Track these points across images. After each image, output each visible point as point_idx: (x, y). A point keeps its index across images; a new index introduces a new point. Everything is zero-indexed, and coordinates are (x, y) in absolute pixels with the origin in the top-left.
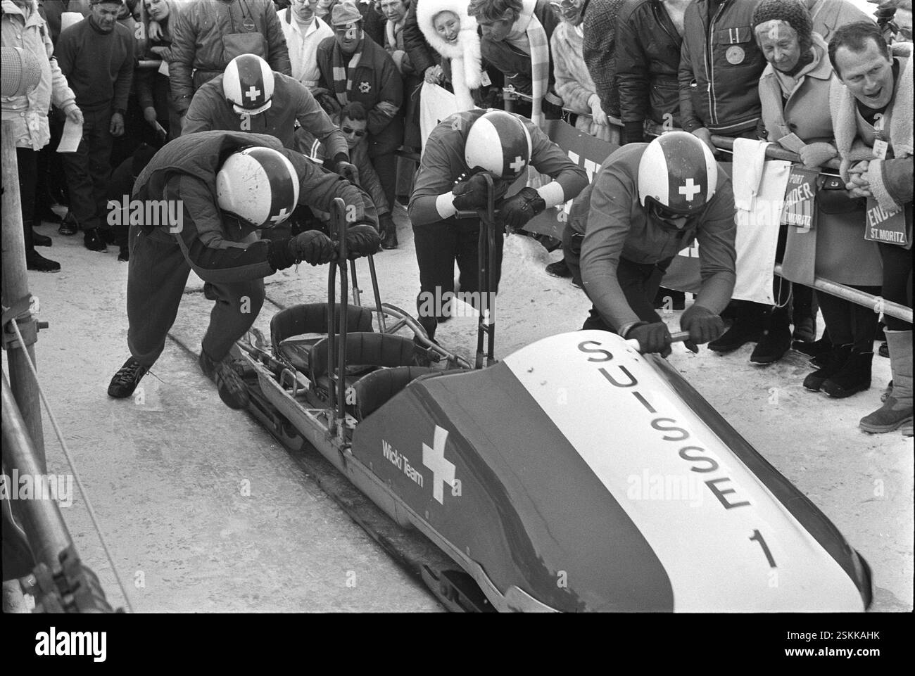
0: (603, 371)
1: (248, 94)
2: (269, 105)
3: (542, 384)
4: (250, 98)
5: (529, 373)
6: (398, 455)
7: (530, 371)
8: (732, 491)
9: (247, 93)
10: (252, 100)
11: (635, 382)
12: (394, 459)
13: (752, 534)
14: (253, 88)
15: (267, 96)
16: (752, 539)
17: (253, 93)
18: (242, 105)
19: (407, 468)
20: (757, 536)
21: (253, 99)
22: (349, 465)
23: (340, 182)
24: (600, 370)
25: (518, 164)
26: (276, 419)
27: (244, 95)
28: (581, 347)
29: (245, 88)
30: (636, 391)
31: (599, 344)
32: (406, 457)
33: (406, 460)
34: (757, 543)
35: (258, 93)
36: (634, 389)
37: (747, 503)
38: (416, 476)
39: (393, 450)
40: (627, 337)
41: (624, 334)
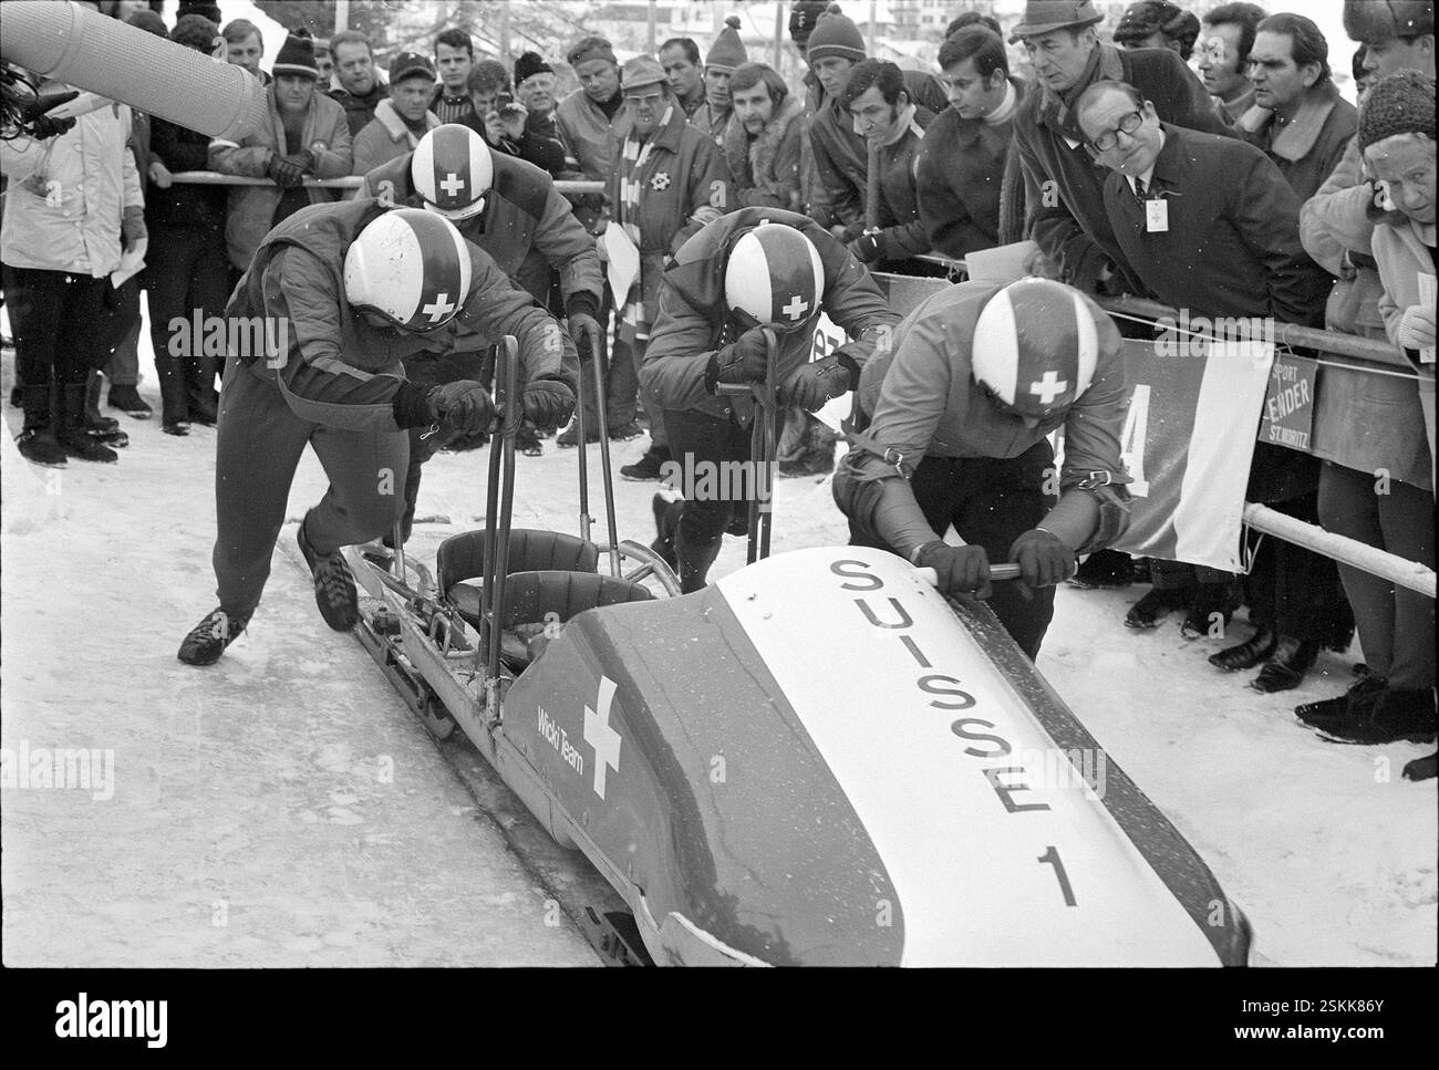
0: (861, 603)
1: (444, 185)
2: (478, 207)
3: (766, 618)
4: (446, 191)
5: (750, 602)
6: (556, 728)
7: (752, 599)
8: (1023, 787)
9: (442, 183)
10: (450, 194)
11: (908, 622)
12: (551, 733)
13: (1044, 852)
14: (452, 177)
15: (475, 192)
16: (1041, 860)
17: (452, 185)
18: (435, 201)
19: (565, 745)
20: (1051, 856)
21: (453, 193)
22: (499, 751)
23: (531, 308)
24: (856, 601)
25: (796, 308)
26: (421, 691)
27: (437, 185)
28: (836, 568)
29: (440, 175)
30: (905, 634)
31: (866, 566)
32: (565, 731)
33: (565, 734)
34: (1049, 866)
35: (461, 185)
36: (905, 632)
37: (1045, 807)
38: (573, 757)
39: (550, 721)
40: (920, 563)
41: (914, 558)
